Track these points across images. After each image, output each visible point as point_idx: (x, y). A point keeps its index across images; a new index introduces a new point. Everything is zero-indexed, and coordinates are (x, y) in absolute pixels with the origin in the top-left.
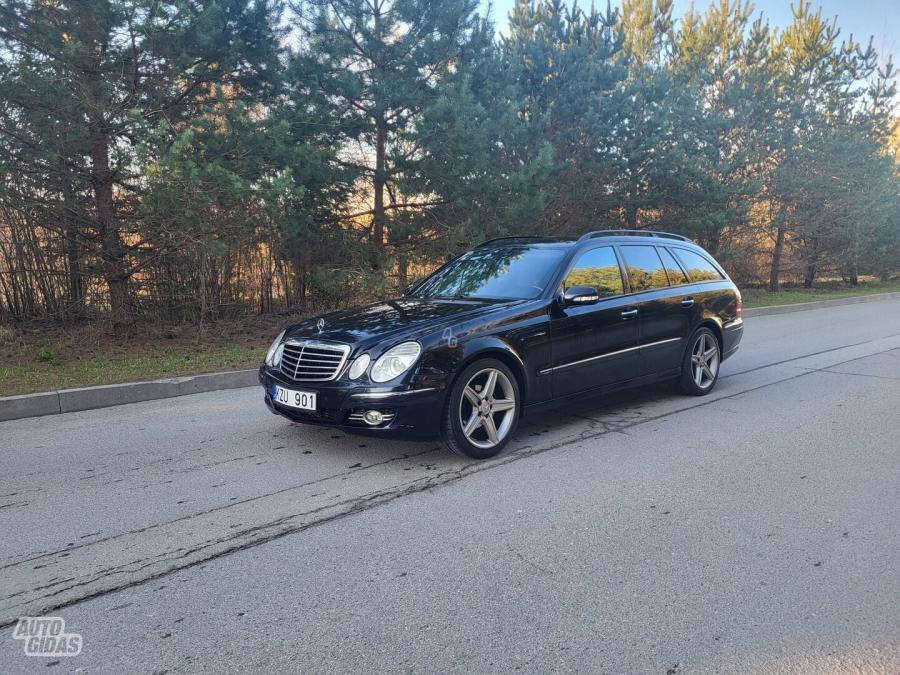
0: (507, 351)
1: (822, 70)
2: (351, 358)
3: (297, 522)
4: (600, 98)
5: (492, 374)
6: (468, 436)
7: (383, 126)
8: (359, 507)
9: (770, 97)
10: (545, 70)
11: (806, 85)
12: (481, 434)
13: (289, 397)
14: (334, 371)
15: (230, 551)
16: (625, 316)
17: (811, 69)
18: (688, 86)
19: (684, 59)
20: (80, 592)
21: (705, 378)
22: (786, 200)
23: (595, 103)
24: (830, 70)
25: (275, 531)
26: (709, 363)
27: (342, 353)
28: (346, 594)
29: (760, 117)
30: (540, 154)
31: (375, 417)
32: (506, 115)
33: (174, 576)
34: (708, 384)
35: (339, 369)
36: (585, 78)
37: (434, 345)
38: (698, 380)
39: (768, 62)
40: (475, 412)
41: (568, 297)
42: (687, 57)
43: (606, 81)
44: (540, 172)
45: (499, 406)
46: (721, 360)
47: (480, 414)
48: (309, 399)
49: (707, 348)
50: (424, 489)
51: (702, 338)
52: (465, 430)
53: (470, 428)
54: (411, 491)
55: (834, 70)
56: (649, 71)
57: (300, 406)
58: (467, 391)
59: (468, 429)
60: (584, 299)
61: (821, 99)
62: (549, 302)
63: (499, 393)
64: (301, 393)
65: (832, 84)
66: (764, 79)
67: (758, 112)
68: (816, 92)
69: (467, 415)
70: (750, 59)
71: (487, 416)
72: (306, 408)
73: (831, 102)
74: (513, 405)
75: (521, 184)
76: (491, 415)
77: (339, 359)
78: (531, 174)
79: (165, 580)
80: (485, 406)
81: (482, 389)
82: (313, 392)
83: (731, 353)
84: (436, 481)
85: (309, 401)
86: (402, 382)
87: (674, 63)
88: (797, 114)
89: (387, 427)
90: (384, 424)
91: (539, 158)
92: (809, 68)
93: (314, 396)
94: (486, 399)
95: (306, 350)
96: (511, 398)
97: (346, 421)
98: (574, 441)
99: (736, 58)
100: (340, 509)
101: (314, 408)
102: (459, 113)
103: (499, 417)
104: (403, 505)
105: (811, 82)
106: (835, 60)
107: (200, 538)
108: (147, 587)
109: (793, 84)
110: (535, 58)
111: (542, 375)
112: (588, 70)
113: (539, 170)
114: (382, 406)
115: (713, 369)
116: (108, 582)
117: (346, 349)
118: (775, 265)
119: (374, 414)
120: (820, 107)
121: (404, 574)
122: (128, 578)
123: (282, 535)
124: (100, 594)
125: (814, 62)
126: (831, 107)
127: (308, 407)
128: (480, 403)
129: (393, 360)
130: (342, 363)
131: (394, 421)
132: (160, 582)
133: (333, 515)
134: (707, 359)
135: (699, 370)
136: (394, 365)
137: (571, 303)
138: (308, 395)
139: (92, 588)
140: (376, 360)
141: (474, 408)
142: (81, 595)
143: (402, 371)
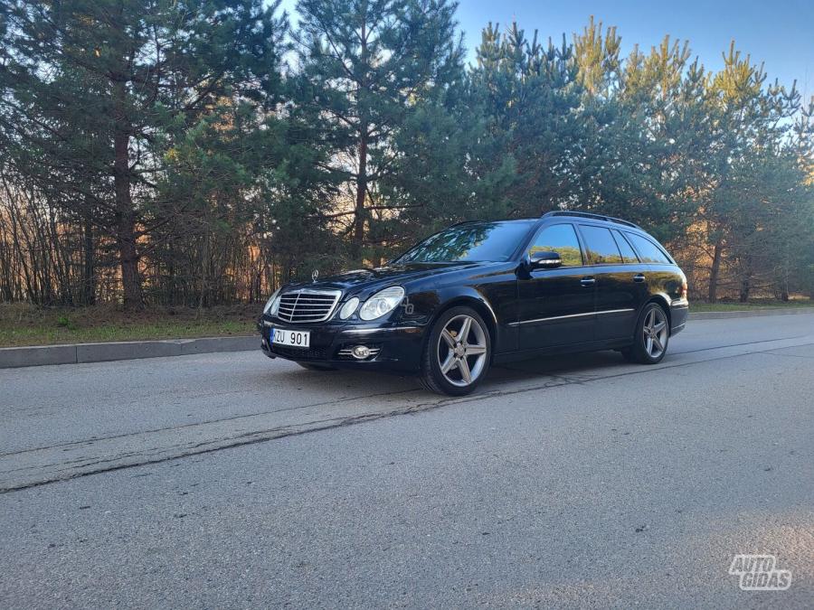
0: (481, 301)
1: (752, 108)
2: (342, 301)
3: (295, 430)
4: (556, 120)
5: (467, 320)
6: (444, 373)
7: (366, 139)
8: (349, 422)
9: (706, 130)
10: (507, 95)
11: (739, 122)
12: (456, 374)
13: (285, 337)
14: (327, 312)
15: (236, 445)
16: (583, 283)
17: (743, 107)
18: (634, 116)
19: (631, 92)
20: (106, 466)
21: (655, 349)
22: (722, 220)
23: (553, 124)
24: (758, 108)
25: (275, 434)
26: (659, 335)
27: (334, 297)
28: (342, 474)
29: (697, 147)
30: (504, 163)
31: (362, 352)
32: (474, 129)
33: (187, 459)
34: (659, 354)
35: (331, 311)
36: (544, 104)
37: (416, 290)
38: (649, 349)
39: (704, 99)
40: (451, 352)
41: (534, 260)
42: (632, 91)
43: (562, 105)
44: (503, 180)
45: (472, 350)
46: (670, 334)
47: (455, 355)
48: (303, 338)
49: (657, 322)
50: (405, 413)
51: (653, 312)
52: (442, 368)
53: (447, 366)
54: (394, 414)
55: (762, 109)
56: (599, 103)
57: (296, 344)
58: (444, 333)
59: (445, 368)
60: (548, 262)
61: (751, 134)
62: (518, 265)
63: (472, 339)
64: (296, 333)
65: (760, 121)
66: (700, 115)
67: (696, 141)
68: (746, 128)
69: (444, 356)
70: (687, 96)
71: (461, 358)
72: (301, 345)
73: (761, 136)
74: (485, 351)
75: (487, 189)
76: (465, 357)
77: (332, 302)
78: (496, 180)
79: (181, 461)
80: (460, 348)
81: (458, 334)
82: (307, 331)
83: (679, 329)
84: (416, 409)
85: (303, 340)
86: (388, 320)
87: (621, 96)
88: (731, 143)
89: (374, 360)
90: (370, 357)
91: (504, 168)
92: (740, 106)
93: (308, 334)
94: (461, 342)
95: (302, 296)
96: (483, 343)
97: (336, 356)
98: (539, 388)
99: (676, 95)
100: (333, 423)
101: (308, 345)
102: (435, 124)
103: (472, 360)
104: (388, 422)
105: (743, 119)
106: (763, 100)
107: (208, 436)
108: (165, 465)
109: (726, 119)
110: (500, 85)
111: (511, 327)
112: (546, 96)
113: (504, 178)
114: (369, 341)
115: (662, 340)
116: (129, 461)
117: (338, 294)
118: (713, 279)
119: (361, 349)
120: (751, 141)
121: (393, 463)
122: (146, 459)
123: (280, 437)
124: (123, 467)
125: (745, 101)
126: (761, 141)
127: (302, 345)
128: (455, 346)
129: (380, 302)
130: (333, 306)
131: (380, 354)
132: (175, 462)
133: (326, 426)
134: (657, 332)
135: (650, 341)
136: (381, 307)
137: (536, 266)
138: (303, 333)
139: (116, 464)
140: (364, 302)
141: (450, 350)
142: (107, 468)
143: (387, 311)
